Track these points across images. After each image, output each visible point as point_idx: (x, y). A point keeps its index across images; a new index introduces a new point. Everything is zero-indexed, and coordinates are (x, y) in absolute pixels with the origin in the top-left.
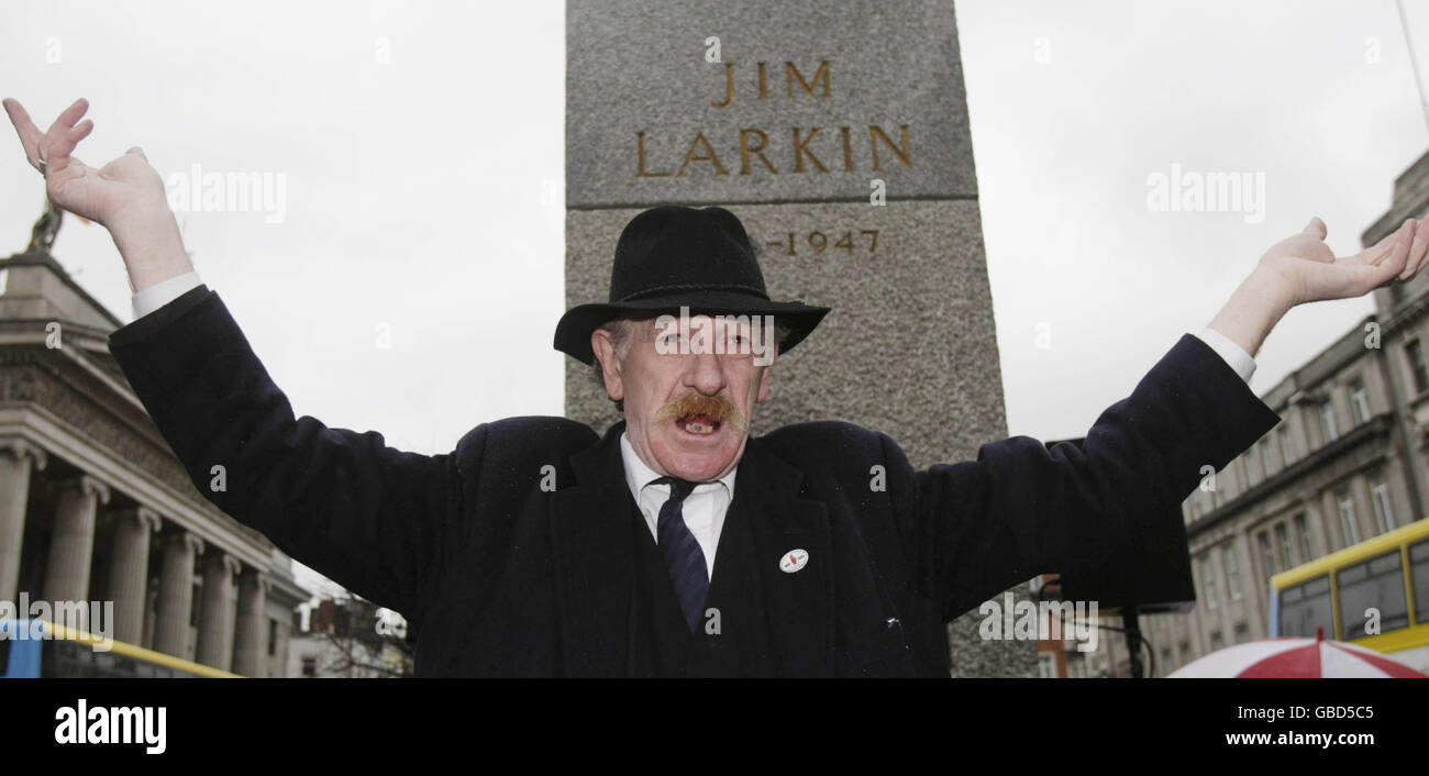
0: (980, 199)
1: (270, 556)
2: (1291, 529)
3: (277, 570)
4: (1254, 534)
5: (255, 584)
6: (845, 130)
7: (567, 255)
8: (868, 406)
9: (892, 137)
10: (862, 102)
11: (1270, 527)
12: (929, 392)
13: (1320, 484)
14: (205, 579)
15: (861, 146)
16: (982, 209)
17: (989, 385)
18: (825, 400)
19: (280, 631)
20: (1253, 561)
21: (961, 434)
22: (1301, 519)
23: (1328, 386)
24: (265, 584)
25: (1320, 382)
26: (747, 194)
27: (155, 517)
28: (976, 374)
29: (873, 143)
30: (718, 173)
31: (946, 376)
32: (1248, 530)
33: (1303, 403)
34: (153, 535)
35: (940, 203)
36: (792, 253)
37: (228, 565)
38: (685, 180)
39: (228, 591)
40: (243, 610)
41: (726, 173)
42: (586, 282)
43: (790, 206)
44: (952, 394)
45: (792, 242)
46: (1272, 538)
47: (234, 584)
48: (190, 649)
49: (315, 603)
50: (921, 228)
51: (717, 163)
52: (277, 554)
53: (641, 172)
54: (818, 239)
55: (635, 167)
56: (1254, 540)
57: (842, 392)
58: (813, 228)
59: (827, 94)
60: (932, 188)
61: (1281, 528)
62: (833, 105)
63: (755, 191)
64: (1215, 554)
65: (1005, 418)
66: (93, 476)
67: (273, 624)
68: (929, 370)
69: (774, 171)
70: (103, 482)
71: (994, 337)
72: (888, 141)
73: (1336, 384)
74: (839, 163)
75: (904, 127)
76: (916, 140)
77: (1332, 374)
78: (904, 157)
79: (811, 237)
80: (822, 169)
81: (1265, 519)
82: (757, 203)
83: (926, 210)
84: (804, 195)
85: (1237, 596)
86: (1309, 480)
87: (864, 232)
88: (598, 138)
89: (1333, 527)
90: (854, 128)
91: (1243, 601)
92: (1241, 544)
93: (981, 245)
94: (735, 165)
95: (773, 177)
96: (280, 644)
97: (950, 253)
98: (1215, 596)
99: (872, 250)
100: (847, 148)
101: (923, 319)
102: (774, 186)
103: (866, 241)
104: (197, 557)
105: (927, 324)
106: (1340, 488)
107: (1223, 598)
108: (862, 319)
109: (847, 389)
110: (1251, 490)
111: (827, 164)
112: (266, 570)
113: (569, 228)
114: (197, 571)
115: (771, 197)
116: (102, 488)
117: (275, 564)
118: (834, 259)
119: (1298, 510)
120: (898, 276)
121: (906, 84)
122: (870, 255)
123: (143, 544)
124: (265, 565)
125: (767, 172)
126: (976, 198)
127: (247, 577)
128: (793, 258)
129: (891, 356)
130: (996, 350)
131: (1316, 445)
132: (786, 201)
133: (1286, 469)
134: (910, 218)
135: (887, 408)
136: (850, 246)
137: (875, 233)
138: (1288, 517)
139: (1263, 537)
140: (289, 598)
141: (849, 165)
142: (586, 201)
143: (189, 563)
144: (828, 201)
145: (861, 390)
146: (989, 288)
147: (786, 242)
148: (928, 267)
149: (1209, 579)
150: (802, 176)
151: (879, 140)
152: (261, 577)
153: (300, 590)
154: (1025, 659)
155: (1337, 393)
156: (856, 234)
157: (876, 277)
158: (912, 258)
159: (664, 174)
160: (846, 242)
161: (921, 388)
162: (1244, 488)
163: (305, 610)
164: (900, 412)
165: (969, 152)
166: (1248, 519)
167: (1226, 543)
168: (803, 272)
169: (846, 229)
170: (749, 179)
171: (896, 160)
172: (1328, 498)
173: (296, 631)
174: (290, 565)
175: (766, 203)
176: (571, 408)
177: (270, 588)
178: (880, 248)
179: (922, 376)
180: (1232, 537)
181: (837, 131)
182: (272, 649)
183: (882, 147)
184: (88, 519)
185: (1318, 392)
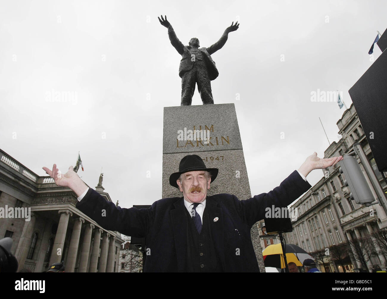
0: (243, 150)
1: (116, 233)
2: (314, 219)
3: (118, 236)
4: (308, 220)
5: (113, 239)
6: (217, 137)
7: (163, 163)
8: (223, 190)
9: (226, 138)
10: (220, 132)
11: (310, 219)
12: (235, 187)
13: (319, 210)
14: (103, 239)
15: (220, 140)
16: (243, 151)
17: (247, 185)
18: (214, 189)
19: (118, 249)
20: (308, 226)
21: (242, 195)
22: (316, 217)
23: (318, 191)
24: (115, 239)
25: (316, 190)
26: (198, 150)
27: (94, 226)
28: (244, 183)
29: (222, 140)
30: (192, 146)
31: (238, 184)
32: (307, 220)
33: (313, 194)
34: (93, 229)
35: (235, 150)
36: (207, 161)
37: (108, 235)
38: (186, 148)
39: (108, 240)
40: (110, 244)
41: (194, 146)
42: (167, 168)
43: (206, 152)
44: (239, 187)
45: (207, 159)
46: (311, 221)
47: (109, 239)
48: (99, 253)
49: (125, 243)
50: (232, 155)
51: (192, 144)
52: (118, 233)
53: (178, 146)
54: (212, 158)
55: (176, 146)
56: (308, 222)
57: (218, 188)
58: (211, 156)
59: (213, 131)
60: (234, 148)
61: (312, 219)
62: (214, 133)
63: (200, 149)
64: (301, 225)
65: (250, 192)
66: (82, 217)
67: (117, 247)
68: (235, 183)
69: (203, 146)
70: (83, 218)
71: (247, 175)
72: (225, 139)
73: (319, 191)
74: (216, 144)
75: (228, 137)
76: (230, 139)
77: (318, 189)
78: (228, 142)
79: (210, 158)
80: (212, 145)
81: (309, 218)
82: (200, 152)
83: (233, 152)
84: (209, 150)
85: (306, 234)
86: (317, 209)
87: (221, 156)
88: (169, 141)
89: (322, 218)
90: (218, 137)
91: (307, 234)
92: (305, 223)
93: (244, 158)
94: (196, 145)
95: (203, 147)
96: (118, 252)
97: (238, 160)
98: (302, 234)
99: (223, 160)
100: (217, 141)
101: (233, 173)
102: (203, 148)
103: (221, 158)
104: (102, 234)
105: (234, 174)
106: (322, 210)
107: (303, 234)
108: (221, 173)
109: (218, 187)
110: (306, 212)
111: (213, 144)
112: (115, 236)
113: (163, 157)
114: (101, 237)
115: (202, 151)
116: (83, 220)
117: (117, 235)
118: (215, 162)
119: (315, 216)
120: (228, 165)
121: (228, 129)
122: (222, 161)
123: (91, 231)
124: (115, 235)
125: (202, 146)
126: (242, 149)
127: (111, 237)
128: (207, 162)
129: (227, 180)
130: (248, 178)
131: (317, 203)
132: (205, 151)
133: (312, 207)
134: (230, 154)
135: (227, 191)
136: (218, 159)
137: (223, 156)
138: (314, 217)
139: (309, 221)
140: (120, 242)
141: (218, 144)
142: (167, 152)
143: (100, 235)
144: (214, 151)
145: (221, 187)
146: (246, 166)
147: (206, 159)
148: (234, 163)
149: (300, 231)
150: (209, 146)
151: (223, 139)
152: (114, 238)
153: (123, 240)
154: (257, 242)
155: (320, 192)
156: (219, 157)
157: (224, 165)
158: (230, 161)
159: (182, 147)
160: (217, 158)
161: (233, 186)
162: (305, 212)
163: (123, 244)
164: (229, 191)
165: (240, 141)
166: (306, 218)
167: (303, 223)
168: (209, 164)
169: (217, 156)
170: (198, 147)
171: (226, 143)
172: (320, 212)
173: (122, 249)
174: (120, 235)
175: (201, 152)
176: (163, 193)
177: (116, 240)
178: (224, 159)
179: (233, 184)
180: (304, 221)
181: (215, 138)
182: (116, 253)
183: (224, 140)
184: (80, 226)
185: (316, 192)
